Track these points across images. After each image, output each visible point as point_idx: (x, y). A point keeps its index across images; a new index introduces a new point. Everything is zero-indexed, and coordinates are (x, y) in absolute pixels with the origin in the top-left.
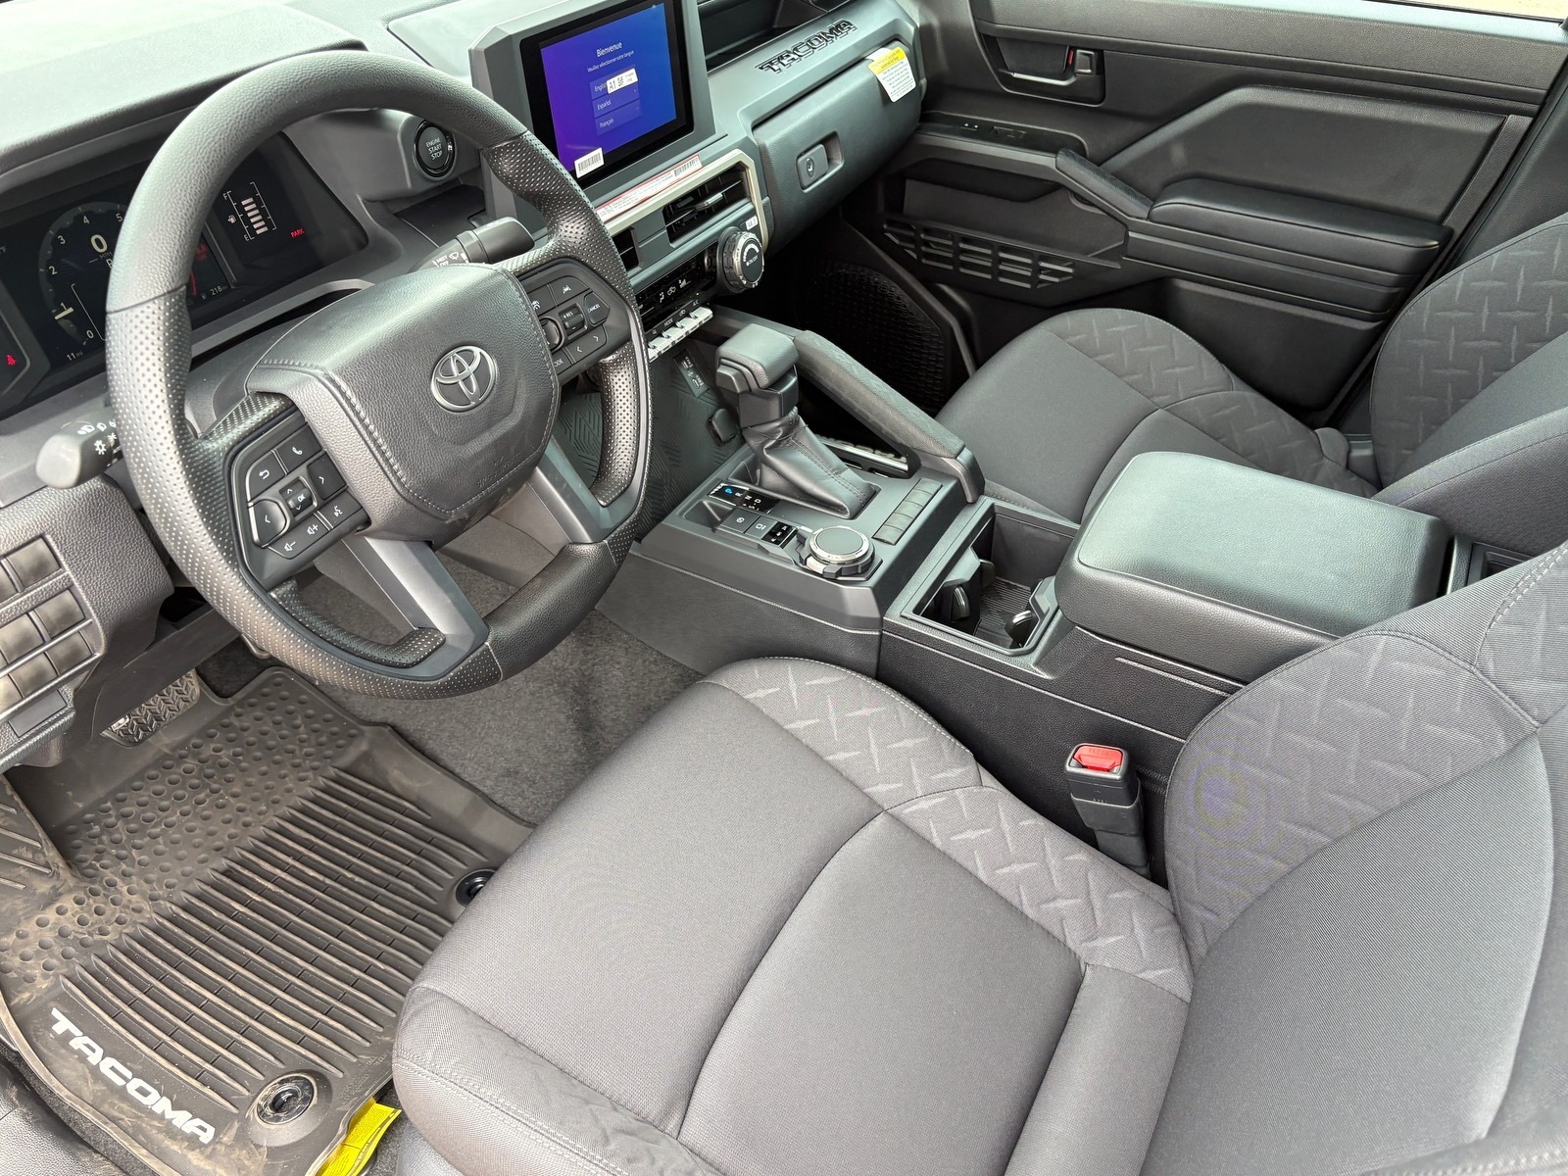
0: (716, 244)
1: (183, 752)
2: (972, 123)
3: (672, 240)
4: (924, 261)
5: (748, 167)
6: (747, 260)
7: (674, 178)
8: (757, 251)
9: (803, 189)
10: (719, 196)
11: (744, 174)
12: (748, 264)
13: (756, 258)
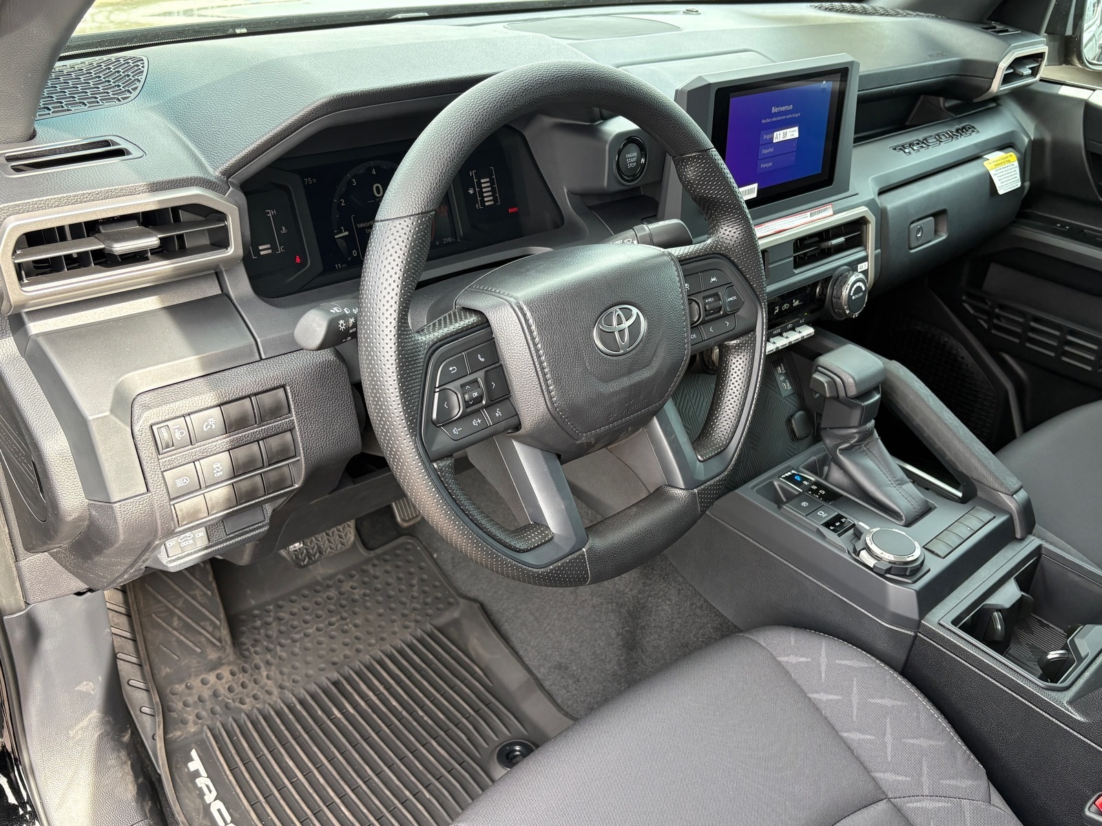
0: (830, 277)
1: (330, 583)
2: (1064, 224)
3: (796, 267)
4: (994, 332)
5: (869, 222)
6: (854, 294)
7: (809, 219)
8: (864, 289)
9: (911, 249)
11: (865, 226)
12: (853, 298)
13: (861, 294)
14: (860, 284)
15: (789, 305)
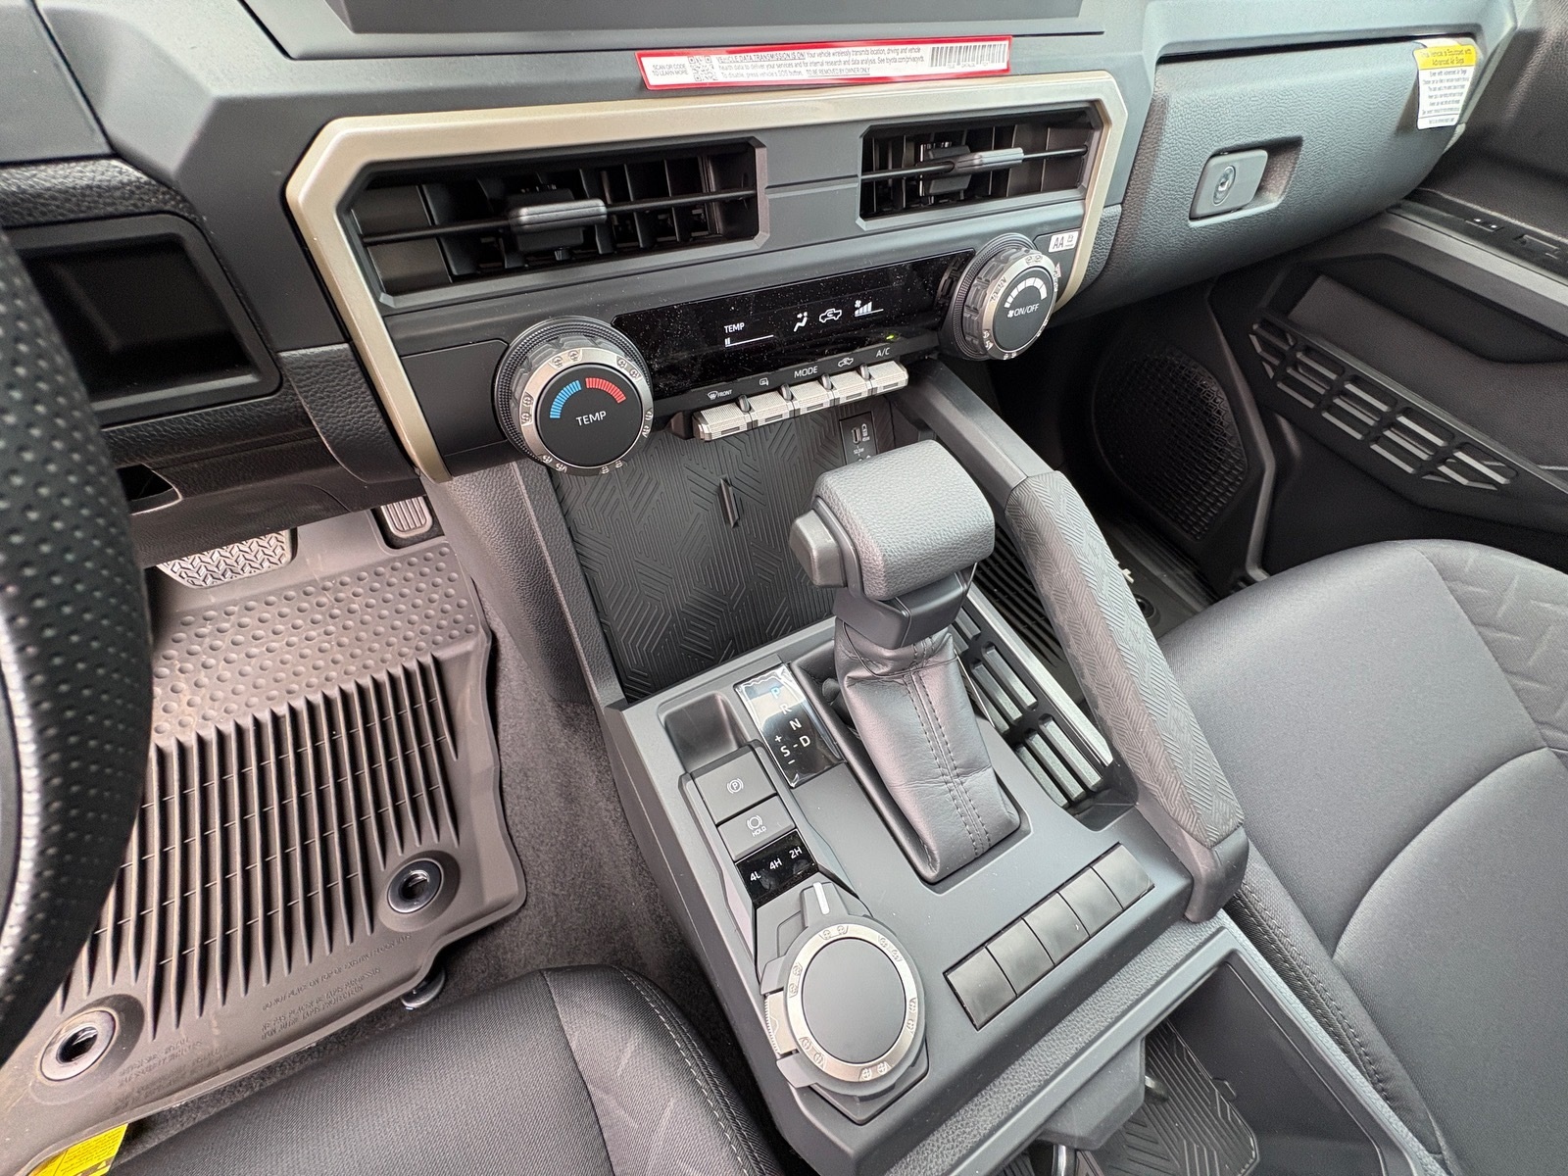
0: (969, 256)
1: (329, 584)
2: (1487, 221)
3: (867, 213)
4: (1280, 385)
5: (1109, 122)
6: (1013, 306)
8: (1044, 294)
9: (1193, 218)
10: (1017, 155)
12: (1011, 314)
13: (1032, 308)
15: (840, 311)
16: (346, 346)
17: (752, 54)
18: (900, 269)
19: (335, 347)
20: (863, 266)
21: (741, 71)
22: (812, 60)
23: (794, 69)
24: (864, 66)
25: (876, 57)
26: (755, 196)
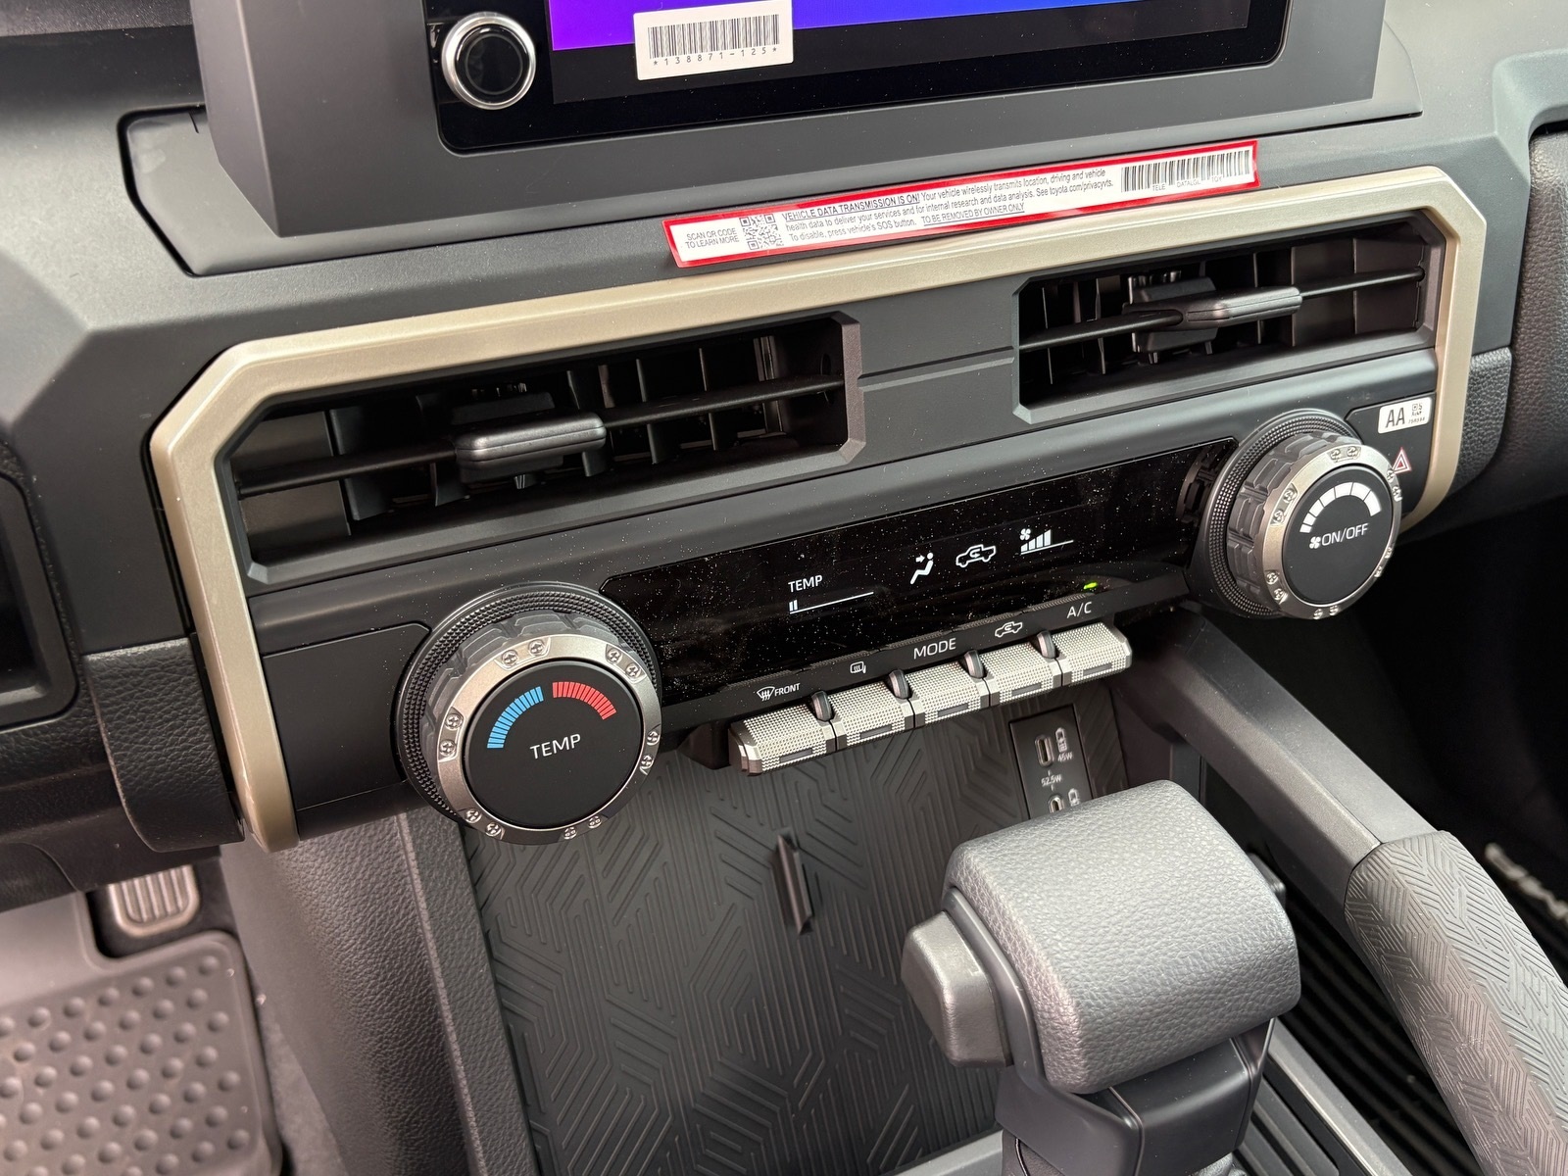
0: (1231, 446)
3: (1032, 396)
5: (1453, 236)
6: (1319, 529)
7: (1117, 194)
8: (1374, 506)
10: (1287, 297)
11: (1435, 254)
12: (1315, 543)
13: (1356, 531)
14: (1360, 490)
15: (994, 547)
16: (184, 641)
17: (837, 205)
18: (1098, 477)
19: (169, 644)
20: (1031, 477)
21: (819, 229)
22: (930, 203)
23: (902, 217)
24: (1014, 201)
25: (1033, 189)
26: (842, 388)
